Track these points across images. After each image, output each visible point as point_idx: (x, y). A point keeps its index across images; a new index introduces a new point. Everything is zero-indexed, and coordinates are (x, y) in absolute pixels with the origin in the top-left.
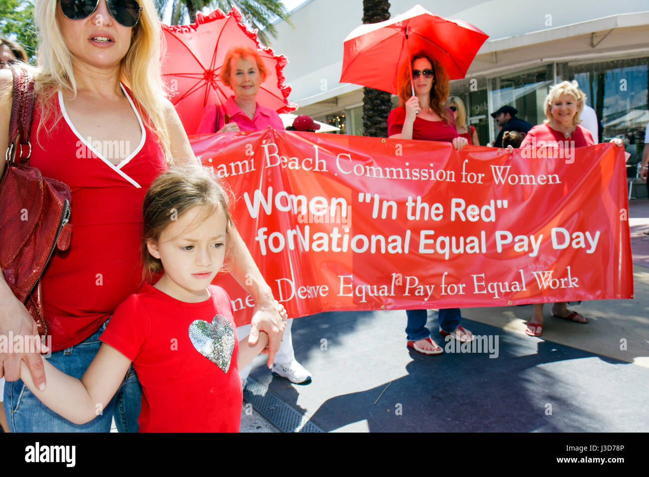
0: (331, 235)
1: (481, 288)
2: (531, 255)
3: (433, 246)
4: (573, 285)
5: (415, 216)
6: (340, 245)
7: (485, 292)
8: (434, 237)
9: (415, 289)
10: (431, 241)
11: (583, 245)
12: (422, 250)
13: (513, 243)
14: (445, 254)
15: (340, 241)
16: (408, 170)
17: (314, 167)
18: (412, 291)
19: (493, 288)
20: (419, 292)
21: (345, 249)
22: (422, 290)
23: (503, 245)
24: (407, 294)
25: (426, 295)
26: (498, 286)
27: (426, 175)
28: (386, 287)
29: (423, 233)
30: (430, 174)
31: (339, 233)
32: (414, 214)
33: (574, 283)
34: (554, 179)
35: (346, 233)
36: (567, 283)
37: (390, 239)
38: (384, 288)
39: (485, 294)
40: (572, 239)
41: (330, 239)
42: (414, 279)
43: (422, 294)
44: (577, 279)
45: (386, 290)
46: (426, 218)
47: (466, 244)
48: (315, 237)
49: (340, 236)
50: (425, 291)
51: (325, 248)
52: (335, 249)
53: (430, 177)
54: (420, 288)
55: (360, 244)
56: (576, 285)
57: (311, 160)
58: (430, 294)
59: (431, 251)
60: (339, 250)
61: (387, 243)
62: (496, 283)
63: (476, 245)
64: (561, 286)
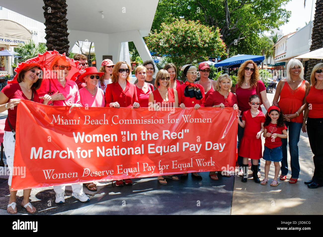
0: (113, 149)
1: (175, 166)
2: (196, 152)
3: (155, 150)
4: (212, 165)
5: (145, 138)
6: (116, 153)
7: (177, 168)
8: (155, 147)
9: (147, 168)
10: (153, 148)
11: (218, 148)
12: (149, 152)
13: (189, 147)
14: (160, 153)
15: (116, 151)
16: (142, 120)
17: (103, 123)
18: (146, 169)
19: (180, 166)
20: (149, 169)
21: (118, 154)
22: (150, 168)
23: (185, 148)
24: (144, 170)
25: (152, 170)
26: (182, 165)
27: (150, 122)
28: (136, 168)
29: (149, 145)
30: (151, 121)
31: (115, 148)
32: (144, 137)
33: (213, 164)
34: (209, 120)
35: (118, 148)
36: (210, 164)
37: (136, 149)
38: (135, 169)
39: (176, 169)
40: (213, 146)
41: (113, 151)
42: (146, 164)
43: (150, 170)
44: (214, 162)
45: (136, 170)
46: (150, 139)
47: (170, 148)
48: (107, 150)
49: (116, 149)
50: (152, 168)
51: (111, 155)
52: (115, 155)
53: (151, 122)
54: (149, 168)
55: (123, 152)
56: (213, 165)
57: (102, 120)
58: (154, 170)
59: (154, 152)
60: (116, 155)
61: (134, 150)
62: (181, 164)
63: (175, 149)
64: (208, 165)
